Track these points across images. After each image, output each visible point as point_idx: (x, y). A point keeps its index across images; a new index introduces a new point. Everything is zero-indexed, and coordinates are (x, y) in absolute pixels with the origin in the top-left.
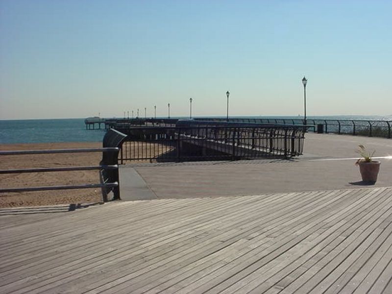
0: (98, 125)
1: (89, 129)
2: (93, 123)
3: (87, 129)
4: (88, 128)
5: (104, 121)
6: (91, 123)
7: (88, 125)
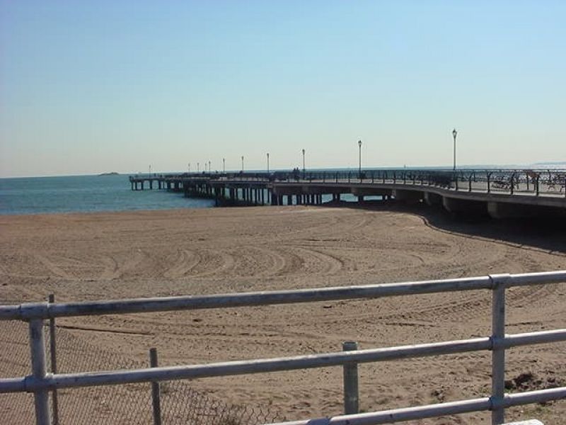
0: (149, 184)
1: (137, 189)
2: (142, 181)
3: (132, 189)
4: (134, 188)
5: (157, 177)
6: (139, 181)
7: (134, 184)
